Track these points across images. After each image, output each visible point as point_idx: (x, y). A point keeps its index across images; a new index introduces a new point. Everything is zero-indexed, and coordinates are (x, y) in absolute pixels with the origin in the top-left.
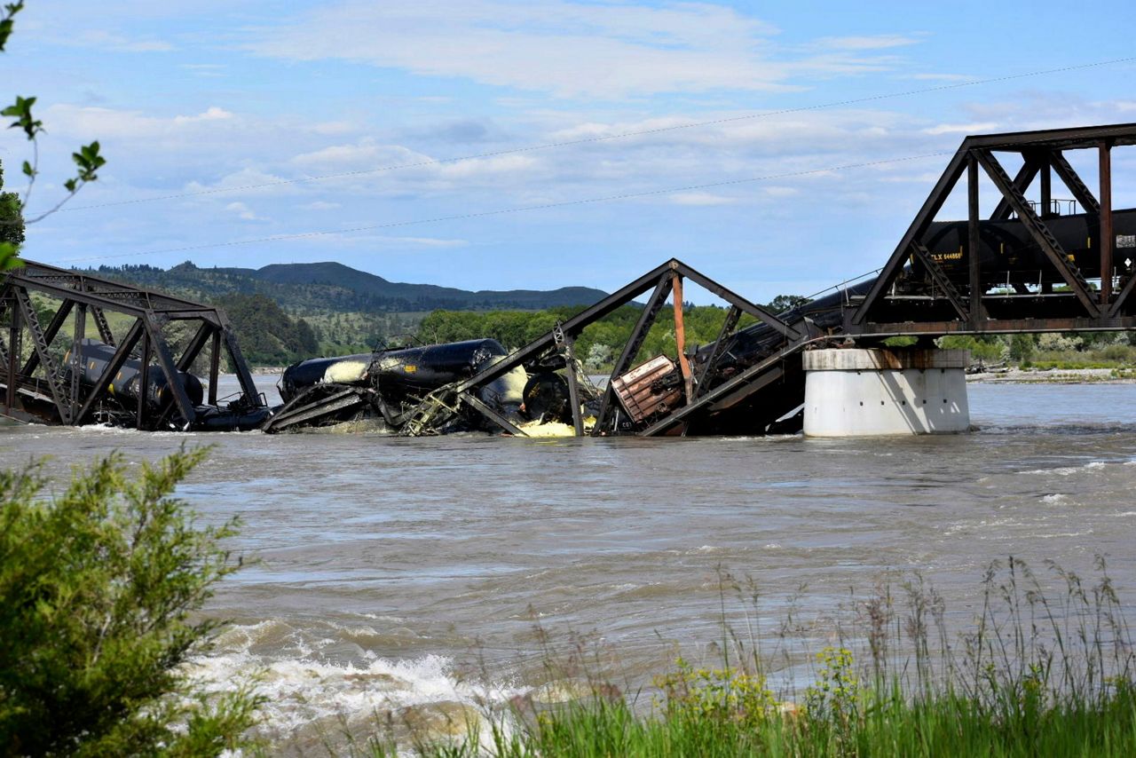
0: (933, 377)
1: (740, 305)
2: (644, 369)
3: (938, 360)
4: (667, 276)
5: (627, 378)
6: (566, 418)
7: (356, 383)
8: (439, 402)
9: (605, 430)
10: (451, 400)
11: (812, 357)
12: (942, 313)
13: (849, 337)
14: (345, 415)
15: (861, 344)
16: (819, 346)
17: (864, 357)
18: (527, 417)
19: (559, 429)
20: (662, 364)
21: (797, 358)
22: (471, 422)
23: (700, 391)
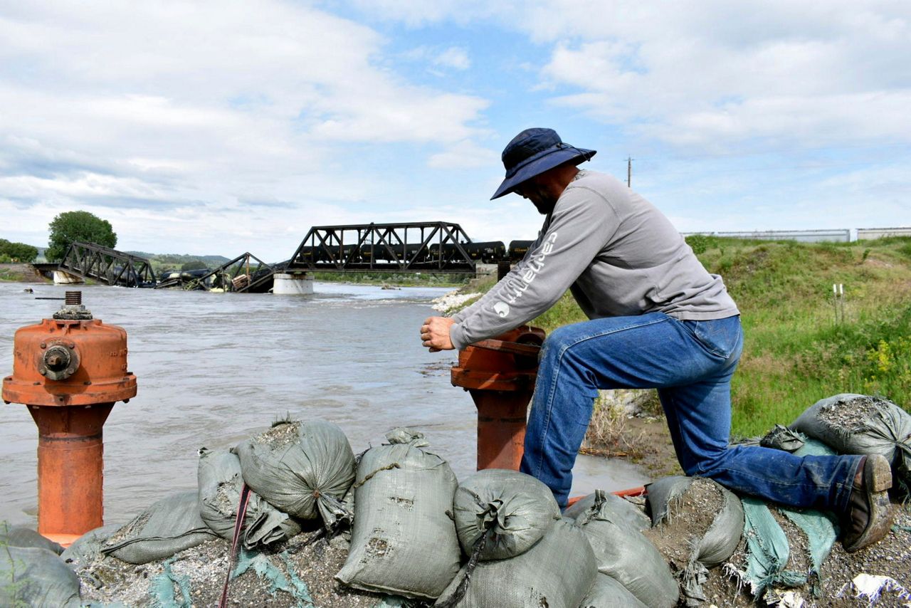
0: (305, 281)
1: (261, 263)
2: (239, 277)
3: (306, 277)
4: (246, 256)
5: (235, 279)
6: (222, 288)
7: (177, 278)
8: (193, 283)
9: (230, 291)
10: (196, 282)
11: (275, 276)
12: (305, 266)
13: (285, 271)
14: (174, 285)
15: (287, 273)
16: (278, 273)
17: (288, 276)
18: (213, 287)
19: (221, 290)
20: (243, 276)
21: (272, 276)
22: (202, 288)
23: (251, 283)
